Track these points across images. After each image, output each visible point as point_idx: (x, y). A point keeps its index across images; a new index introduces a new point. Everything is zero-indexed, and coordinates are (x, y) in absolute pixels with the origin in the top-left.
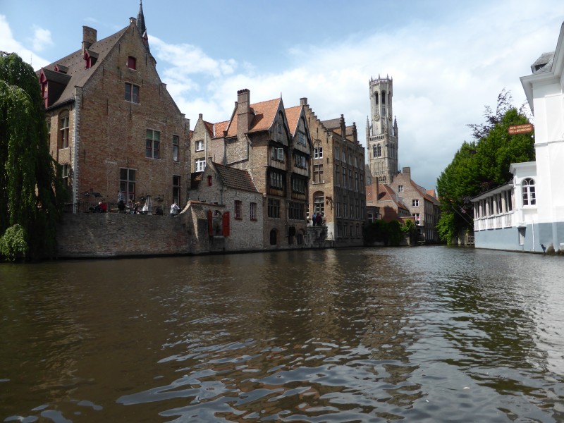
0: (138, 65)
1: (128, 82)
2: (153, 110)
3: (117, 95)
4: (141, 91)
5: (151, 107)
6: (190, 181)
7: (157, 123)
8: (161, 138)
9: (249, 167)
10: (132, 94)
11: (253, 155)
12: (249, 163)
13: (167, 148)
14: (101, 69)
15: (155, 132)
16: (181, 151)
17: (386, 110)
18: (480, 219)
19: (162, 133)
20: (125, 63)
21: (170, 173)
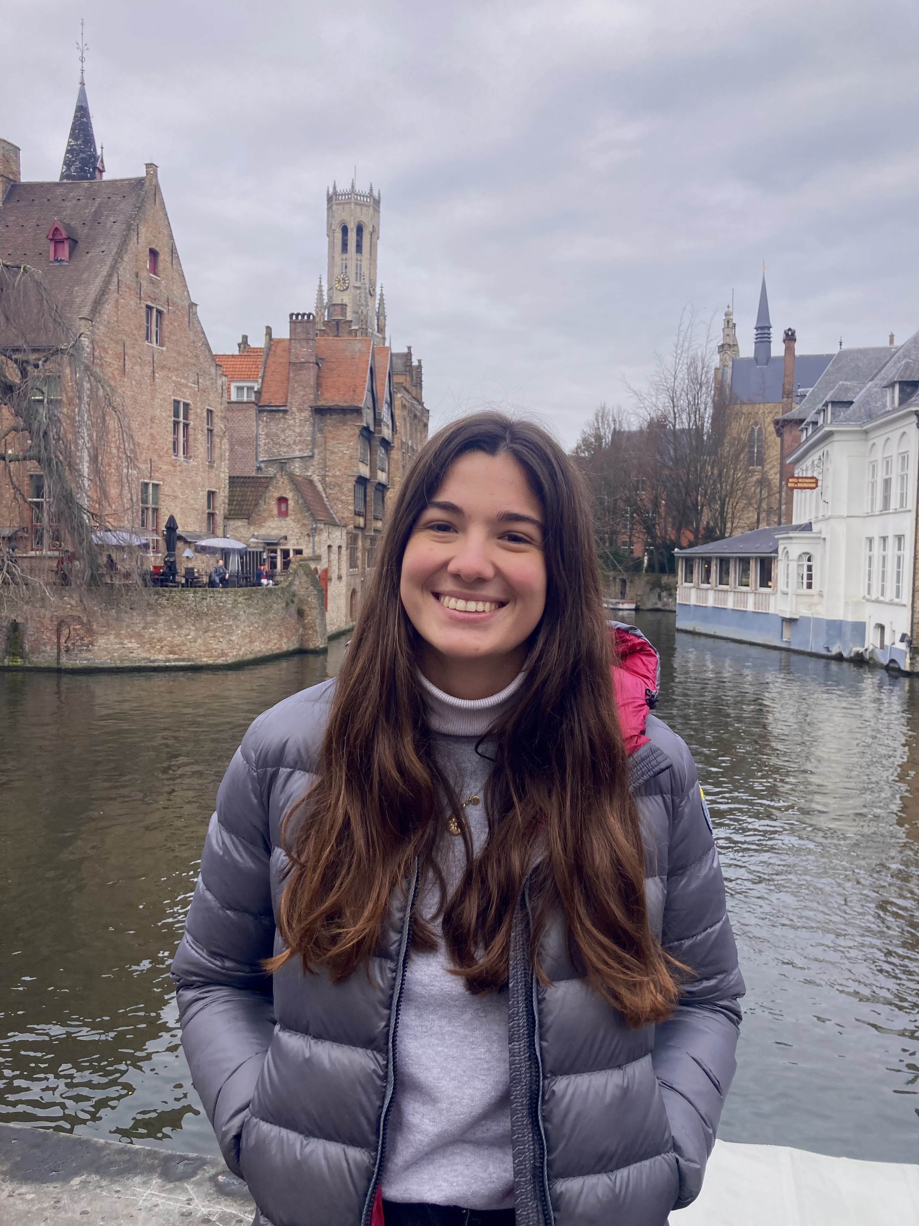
0: (161, 266)
1: (149, 303)
2: (181, 360)
3: (135, 332)
4: (166, 322)
5: (179, 353)
6: (227, 501)
7: (186, 386)
8: (191, 417)
9: (317, 472)
10: (154, 328)
11: (325, 449)
12: (315, 463)
13: (199, 436)
14: (115, 279)
15: (185, 404)
16: (217, 440)
17: (365, 270)
18: (694, 587)
19: (192, 406)
20: (145, 262)
21: (203, 486)
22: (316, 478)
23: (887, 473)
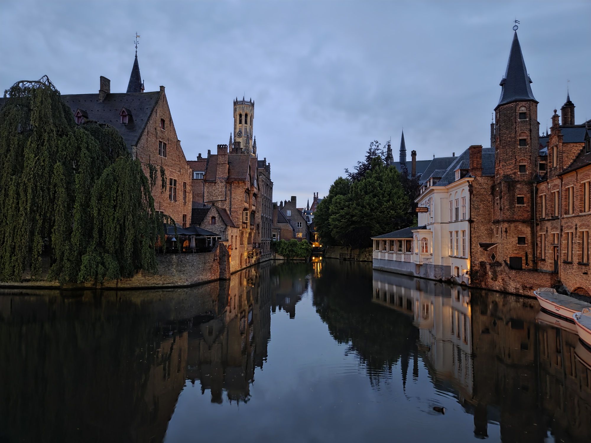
0: (166, 126)
1: (161, 140)
2: (173, 162)
3: (155, 151)
4: (167, 148)
5: (172, 160)
6: (191, 218)
7: (175, 173)
8: (177, 185)
9: (228, 206)
10: (162, 150)
11: (231, 197)
12: (227, 203)
13: (180, 193)
14: (146, 130)
15: (174, 180)
16: (187, 194)
17: (248, 130)
18: (380, 252)
19: (177, 181)
20: (159, 124)
21: (181, 212)
22: (227, 209)
23: (457, 206)
